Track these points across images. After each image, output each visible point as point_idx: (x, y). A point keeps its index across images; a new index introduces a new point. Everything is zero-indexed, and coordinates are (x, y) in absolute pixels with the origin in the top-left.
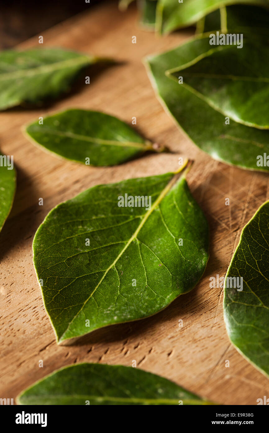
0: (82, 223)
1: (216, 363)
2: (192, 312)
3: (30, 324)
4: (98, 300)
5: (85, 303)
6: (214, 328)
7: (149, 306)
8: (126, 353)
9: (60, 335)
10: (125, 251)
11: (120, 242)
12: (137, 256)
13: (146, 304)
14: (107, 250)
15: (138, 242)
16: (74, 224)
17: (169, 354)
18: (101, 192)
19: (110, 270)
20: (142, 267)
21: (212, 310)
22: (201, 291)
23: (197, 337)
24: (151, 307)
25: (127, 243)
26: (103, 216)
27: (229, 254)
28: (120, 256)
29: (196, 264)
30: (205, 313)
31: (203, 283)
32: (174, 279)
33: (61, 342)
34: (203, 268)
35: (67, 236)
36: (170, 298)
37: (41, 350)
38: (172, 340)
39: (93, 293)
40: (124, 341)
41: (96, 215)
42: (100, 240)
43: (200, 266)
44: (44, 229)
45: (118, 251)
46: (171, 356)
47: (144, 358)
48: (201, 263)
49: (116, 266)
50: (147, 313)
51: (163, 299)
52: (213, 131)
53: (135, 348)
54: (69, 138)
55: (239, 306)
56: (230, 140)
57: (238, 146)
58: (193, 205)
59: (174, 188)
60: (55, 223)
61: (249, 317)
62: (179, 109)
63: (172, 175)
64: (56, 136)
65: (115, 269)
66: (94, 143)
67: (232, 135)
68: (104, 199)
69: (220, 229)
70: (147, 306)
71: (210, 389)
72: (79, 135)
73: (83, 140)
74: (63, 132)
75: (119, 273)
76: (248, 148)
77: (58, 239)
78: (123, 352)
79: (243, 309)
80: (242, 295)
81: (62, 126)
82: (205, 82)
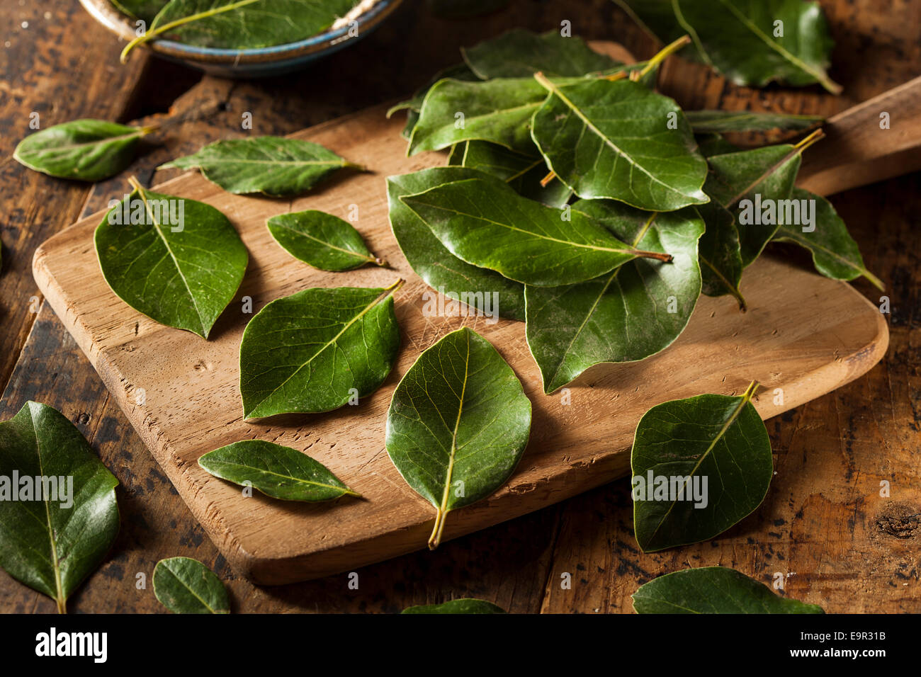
0: (292, 320)
1: (368, 461)
3: (226, 399)
4: (287, 390)
5: (275, 391)
6: (376, 432)
8: (297, 439)
9: (247, 413)
10: (323, 351)
11: (321, 343)
12: (331, 358)
13: (325, 401)
14: (307, 348)
15: (336, 346)
16: (285, 319)
17: (332, 446)
18: (316, 295)
19: (305, 365)
20: (332, 368)
23: (359, 436)
24: (328, 405)
25: (326, 344)
26: (312, 317)
28: (317, 355)
29: (378, 375)
31: (379, 392)
33: (247, 419)
35: (276, 330)
37: (229, 423)
38: (338, 435)
39: (284, 383)
40: (299, 428)
41: (306, 315)
43: (380, 377)
45: (316, 351)
46: (333, 448)
47: (310, 446)
48: (383, 374)
49: (311, 363)
50: (323, 408)
52: (429, 257)
53: (306, 436)
54: (304, 238)
55: (400, 417)
56: (442, 269)
57: (447, 275)
58: (392, 321)
59: (380, 303)
60: (268, 316)
61: (406, 428)
62: (404, 231)
63: (382, 291)
64: (293, 233)
65: (309, 366)
66: (325, 246)
67: (445, 265)
68: (317, 302)
69: (410, 347)
70: (325, 403)
71: (355, 481)
72: (314, 236)
73: (316, 242)
74: (301, 230)
75: (312, 370)
76: (456, 278)
77: (267, 331)
78: (295, 438)
79: (402, 421)
80: (405, 408)
81: (300, 225)
82: (431, 212)
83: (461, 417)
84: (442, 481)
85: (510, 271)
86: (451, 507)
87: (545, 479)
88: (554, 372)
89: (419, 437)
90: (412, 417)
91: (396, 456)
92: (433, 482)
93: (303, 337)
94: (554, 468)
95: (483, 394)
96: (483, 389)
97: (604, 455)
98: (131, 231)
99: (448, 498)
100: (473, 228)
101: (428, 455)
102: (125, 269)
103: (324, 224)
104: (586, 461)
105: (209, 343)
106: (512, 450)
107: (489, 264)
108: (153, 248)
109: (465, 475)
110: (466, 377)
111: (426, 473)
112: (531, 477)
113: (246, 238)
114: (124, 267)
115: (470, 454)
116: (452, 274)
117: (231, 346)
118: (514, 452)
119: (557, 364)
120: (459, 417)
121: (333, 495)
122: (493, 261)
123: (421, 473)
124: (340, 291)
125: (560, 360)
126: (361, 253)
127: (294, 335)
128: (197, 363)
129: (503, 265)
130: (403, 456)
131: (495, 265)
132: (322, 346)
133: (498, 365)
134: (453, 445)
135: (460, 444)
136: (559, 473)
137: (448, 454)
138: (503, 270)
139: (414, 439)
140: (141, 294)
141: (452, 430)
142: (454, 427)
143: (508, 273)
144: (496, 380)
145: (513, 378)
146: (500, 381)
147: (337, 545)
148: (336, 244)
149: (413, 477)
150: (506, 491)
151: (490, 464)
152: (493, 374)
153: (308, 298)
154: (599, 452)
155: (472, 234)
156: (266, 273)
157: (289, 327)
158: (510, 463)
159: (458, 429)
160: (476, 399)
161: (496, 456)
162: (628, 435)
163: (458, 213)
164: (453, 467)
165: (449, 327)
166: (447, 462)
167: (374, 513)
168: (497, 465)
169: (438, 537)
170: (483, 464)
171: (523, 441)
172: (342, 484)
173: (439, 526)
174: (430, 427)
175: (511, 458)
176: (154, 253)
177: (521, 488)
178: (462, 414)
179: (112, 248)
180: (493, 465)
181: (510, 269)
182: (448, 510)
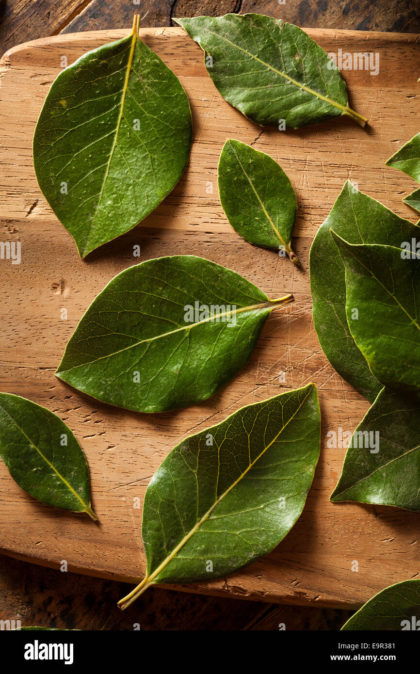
0: (165, 286)
1: (129, 482)
2: (158, 427)
3: (55, 339)
4: (110, 365)
5: (99, 359)
6: (157, 453)
7: (133, 402)
8: (87, 421)
9: (60, 370)
10: (172, 334)
11: (176, 323)
12: (174, 346)
13: (133, 398)
14: (160, 323)
15: (187, 335)
16: (158, 283)
17: (110, 447)
18: (204, 269)
19: (145, 342)
20: (166, 360)
21: (172, 438)
22: (182, 415)
23: (140, 450)
24: (133, 404)
25: (180, 328)
26: (186, 292)
27: (232, 401)
28: (163, 335)
29: (199, 394)
30: (165, 436)
31: (190, 410)
32: (171, 394)
33: (58, 375)
34: (200, 401)
35: (143, 291)
36: (150, 408)
37: (41, 368)
38: (123, 438)
39: (113, 354)
40: (94, 410)
41: (181, 287)
42: (164, 310)
43: (199, 397)
44: (132, 272)
45: (166, 330)
46: (110, 449)
47: (92, 436)
48: (203, 396)
49: (152, 343)
50: (126, 405)
51: (146, 405)
52: (328, 293)
53: (97, 422)
54: (246, 183)
55: (181, 459)
56: (332, 311)
57: (332, 321)
58: (252, 340)
59: (255, 311)
60: (144, 273)
61: (179, 473)
62: (320, 255)
63: (265, 300)
64: (239, 172)
65: (148, 345)
66: (259, 205)
67: (336, 309)
68: (201, 277)
69: (251, 373)
70: (132, 400)
71: (104, 498)
72: (256, 187)
73: (253, 195)
74: (248, 173)
75: (147, 352)
76: (337, 329)
77: (133, 288)
78: (85, 419)
79: (180, 464)
80: (189, 455)
81: (252, 167)
82: (351, 260)
83: (238, 483)
84: (170, 548)
85: (377, 369)
86: (158, 581)
87: (263, 593)
88: (352, 483)
89: (183, 490)
90: (191, 465)
91: (150, 499)
92: (161, 545)
93: (164, 309)
94: (278, 586)
95: (274, 469)
96: (279, 463)
97: (331, 598)
98: (95, 86)
99: (163, 568)
100: (377, 299)
101: (178, 513)
102: (60, 135)
103: (273, 180)
104: (310, 595)
105: (82, 263)
106: (251, 551)
107: (365, 348)
108: (104, 118)
109: (195, 551)
110: (274, 441)
111: (163, 531)
112: (250, 585)
113: (197, 149)
114: (60, 132)
115: (216, 531)
116: (337, 322)
117: (99, 279)
118: (252, 555)
119: (361, 476)
120: (236, 483)
121: (71, 507)
122: (370, 347)
123: (158, 530)
124: (229, 277)
125: (367, 473)
126: (282, 235)
127: (156, 303)
128: (57, 281)
129: (374, 359)
130: (155, 503)
131: (368, 354)
132: (176, 327)
133: (309, 445)
134: (210, 511)
135: (215, 515)
136: (278, 594)
137: (198, 520)
138: (371, 364)
139: (177, 489)
140: (56, 174)
141: (219, 494)
142: (224, 491)
143: (374, 369)
144: (296, 461)
145: (311, 470)
146: (299, 464)
147: (43, 558)
148: (269, 209)
149: (149, 529)
150: (219, 586)
151: (223, 553)
152: (298, 452)
153: (195, 269)
154: (329, 593)
155: (373, 304)
156: (186, 206)
157: (157, 293)
158: (241, 562)
159: (226, 495)
160: (265, 472)
161: (235, 548)
162: (368, 589)
163: (374, 277)
164: (192, 536)
165: (301, 370)
166: (189, 529)
167: (96, 541)
168: (229, 559)
169: (129, 603)
170: (219, 549)
171: (266, 550)
172: (89, 496)
173: (135, 594)
174: (200, 484)
175: (245, 558)
176: (100, 125)
177: (235, 588)
178: (242, 480)
179: (63, 103)
180: (226, 556)
181: (379, 366)
182: (153, 583)
